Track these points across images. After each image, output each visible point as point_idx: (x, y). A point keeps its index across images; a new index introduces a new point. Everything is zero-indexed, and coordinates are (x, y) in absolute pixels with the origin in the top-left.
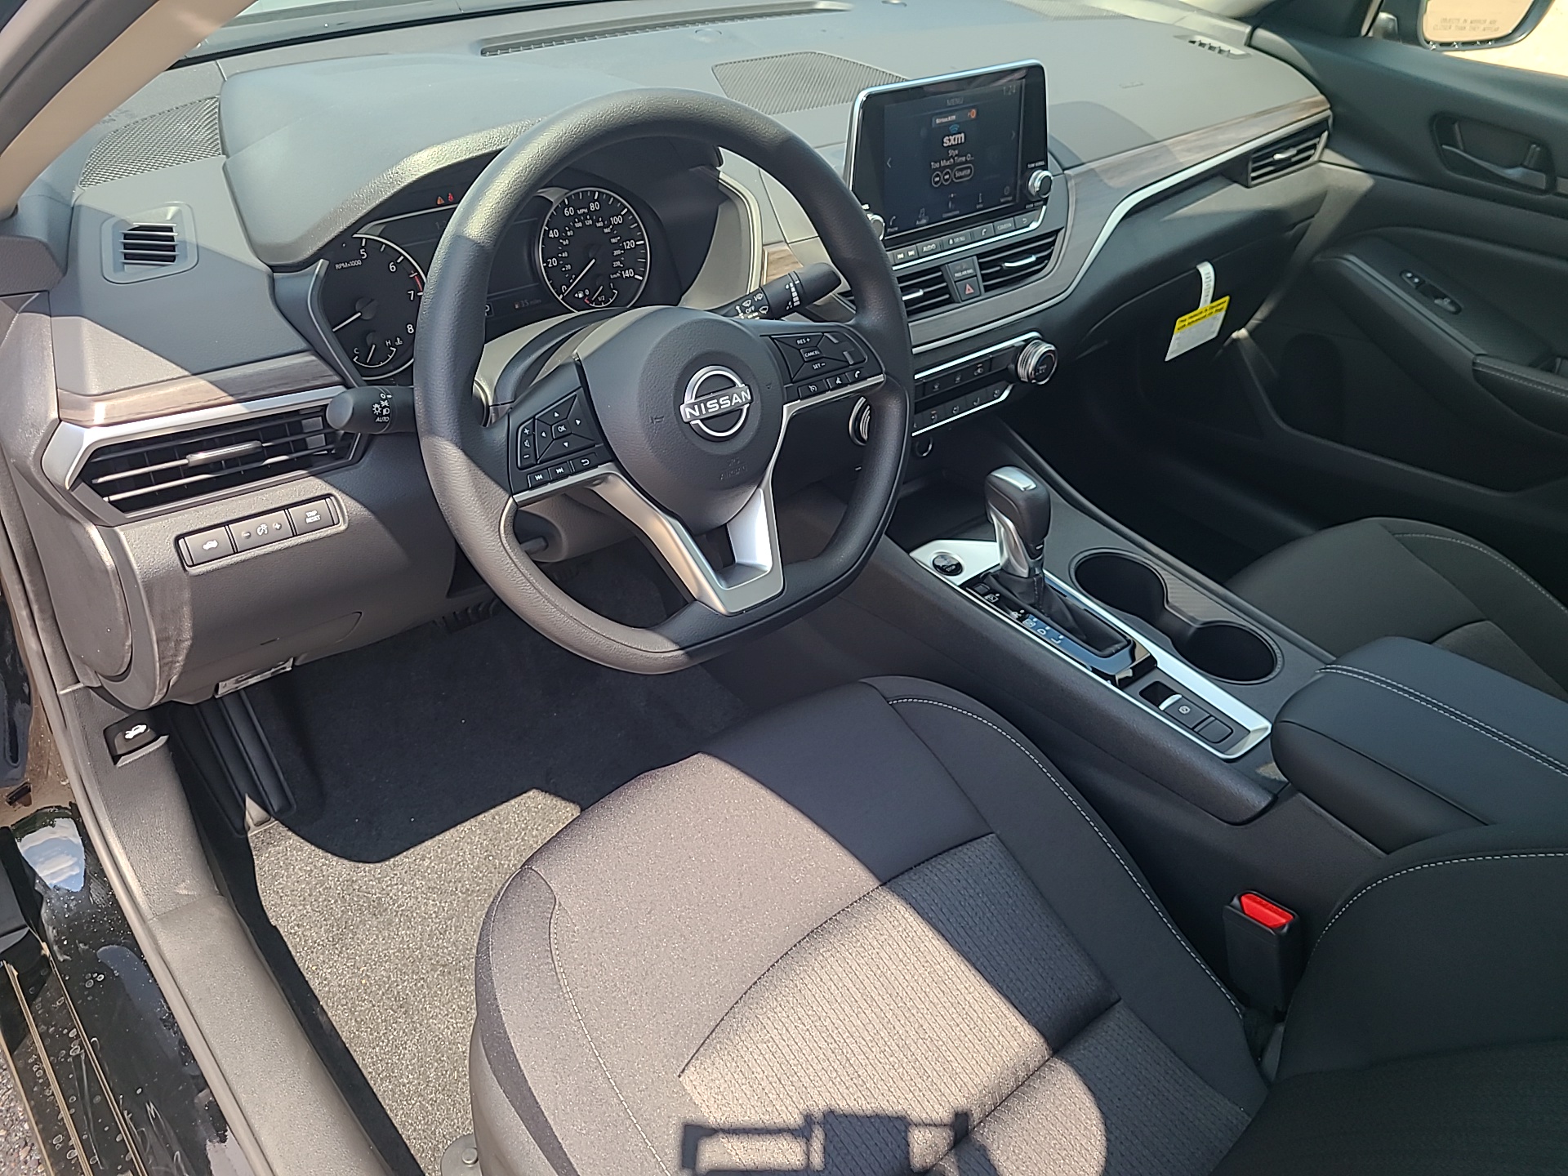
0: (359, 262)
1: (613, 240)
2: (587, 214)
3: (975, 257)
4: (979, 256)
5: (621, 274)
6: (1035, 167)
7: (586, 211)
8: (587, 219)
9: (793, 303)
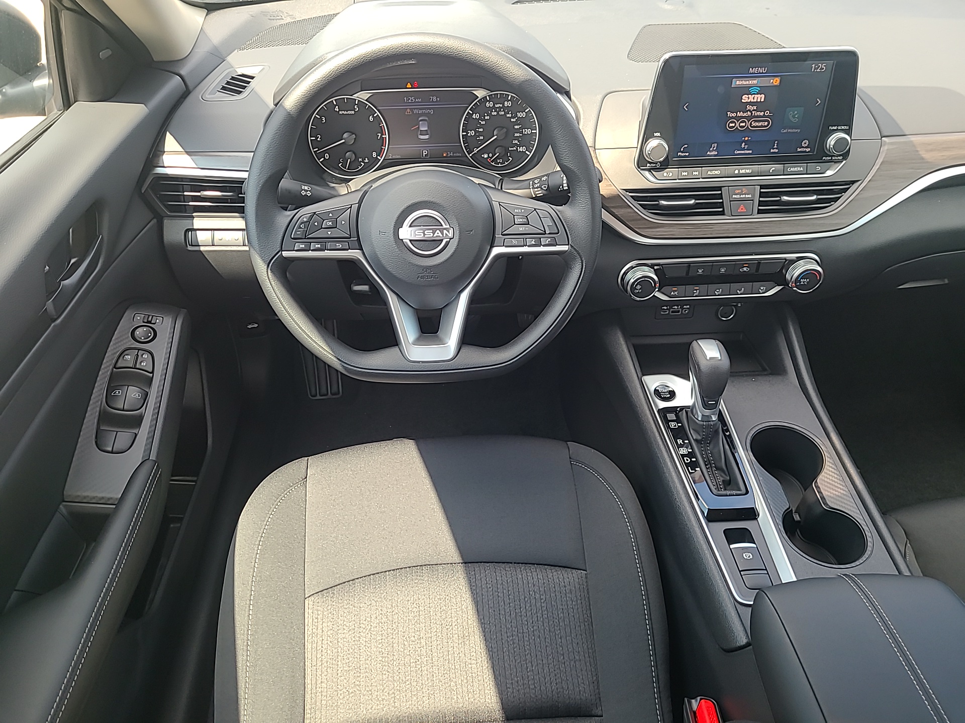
0: (353, 112)
1: (516, 127)
2: (501, 108)
3: (759, 187)
4: (762, 187)
5: (517, 149)
6: (837, 129)
7: (501, 106)
8: (501, 111)
9: (563, 187)
